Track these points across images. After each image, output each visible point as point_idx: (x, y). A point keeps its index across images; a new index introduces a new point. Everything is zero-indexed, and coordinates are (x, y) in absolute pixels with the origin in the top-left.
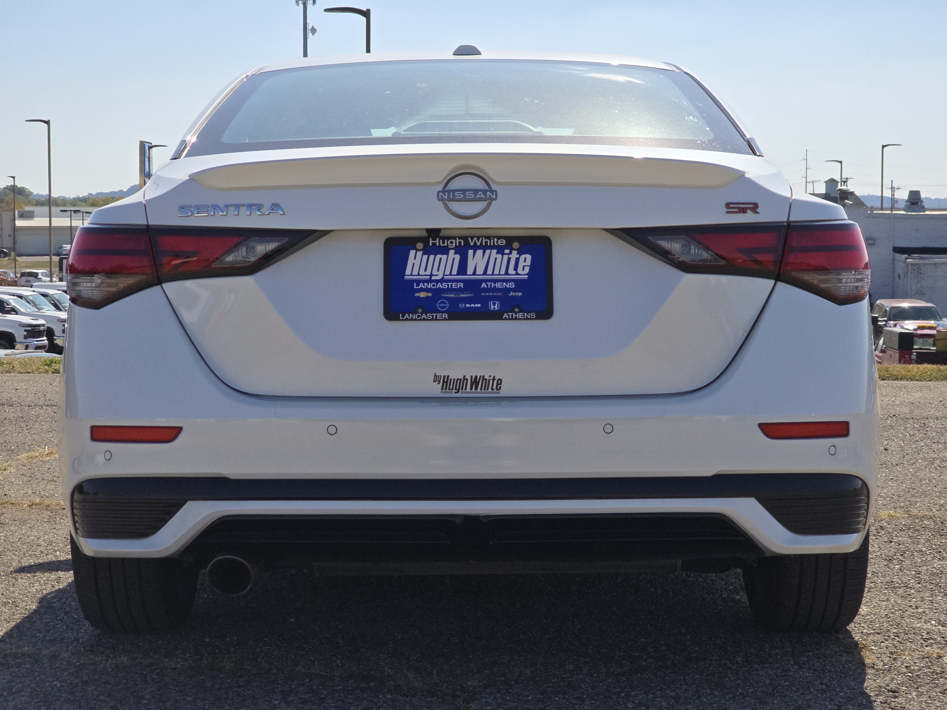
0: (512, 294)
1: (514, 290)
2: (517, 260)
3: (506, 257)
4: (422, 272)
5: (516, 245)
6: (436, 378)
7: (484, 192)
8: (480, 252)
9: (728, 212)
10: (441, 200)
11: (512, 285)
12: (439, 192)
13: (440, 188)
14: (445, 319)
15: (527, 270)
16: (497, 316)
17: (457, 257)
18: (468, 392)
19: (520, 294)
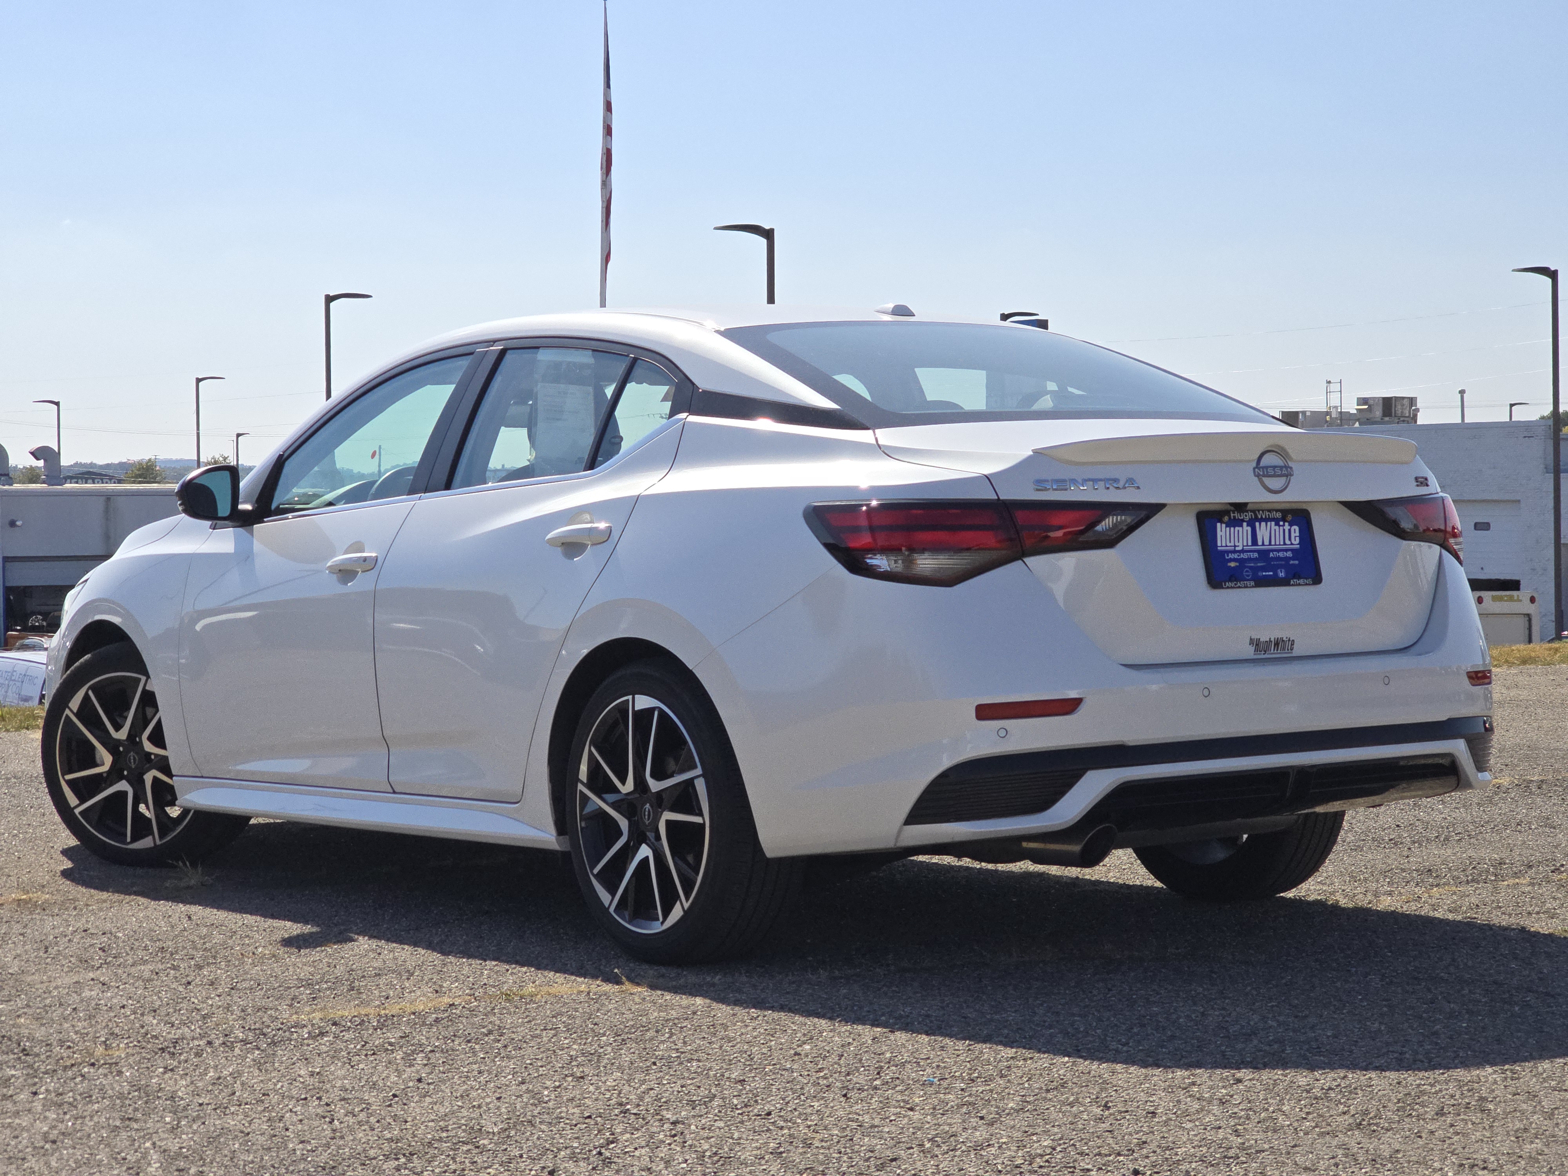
0: (1292, 562)
1: (1293, 558)
2: (1290, 530)
3: (1281, 528)
4: (1228, 543)
5: (1289, 517)
6: (1252, 641)
7: (1284, 468)
8: (1264, 524)
9: (1417, 486)
10: (1258, 476)
11: (1289, 554)
12: (1254, 469)
13: (1254, 465)
14: (1253, 587)
15: (1298, 539)
16: (1285, 582)
17: (1249, 529)
18: (1273, 654)
19: (1297, 562)
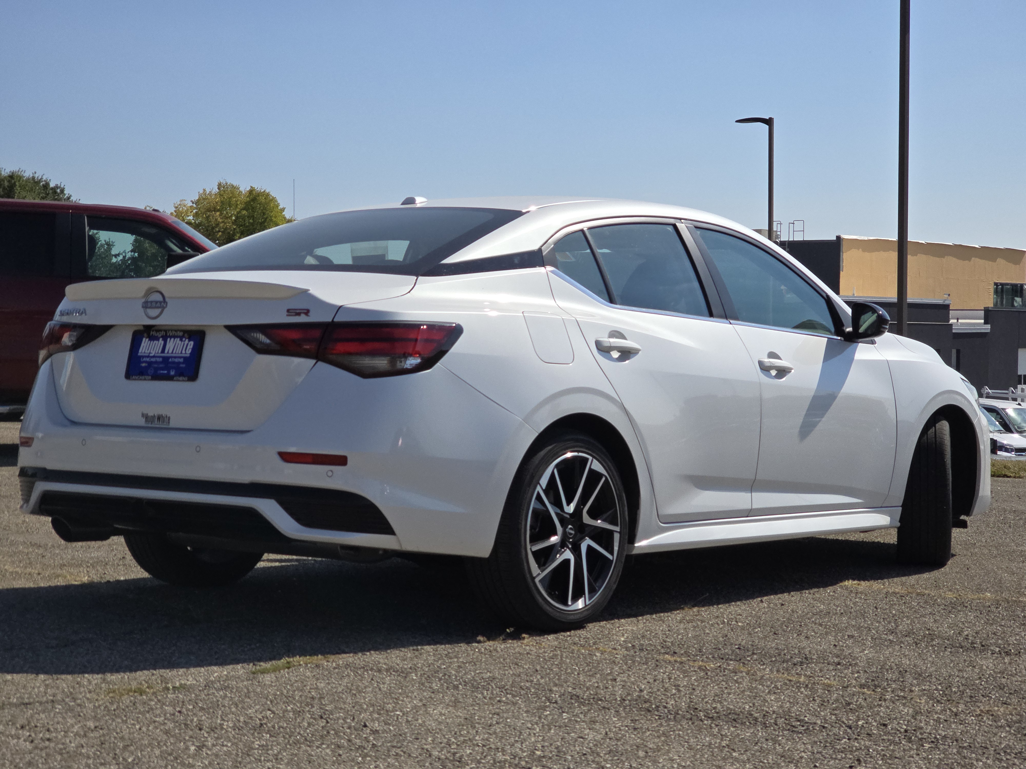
0: (181, 365)
1: (183, 363)
2: (187, 344)
3: (183, 343)
4: (146, 352)
5: (186, 335)
6: (143, 415)
7: (160, 302)
8: (172, 339)
9: (287, 315)
10: (143, 307)
11: (182, 360)
12: (142, 303)
13: (144, 300)
14: (149, 380)
15: (190, 351)
16: (172, 378)
17: (163, 342)
18: (156, 424)
19: (185, 365)
